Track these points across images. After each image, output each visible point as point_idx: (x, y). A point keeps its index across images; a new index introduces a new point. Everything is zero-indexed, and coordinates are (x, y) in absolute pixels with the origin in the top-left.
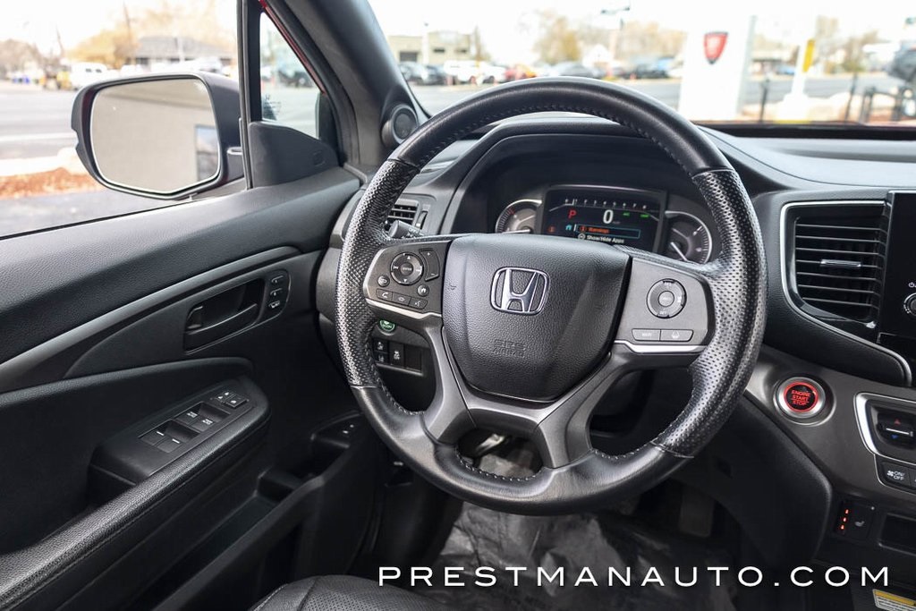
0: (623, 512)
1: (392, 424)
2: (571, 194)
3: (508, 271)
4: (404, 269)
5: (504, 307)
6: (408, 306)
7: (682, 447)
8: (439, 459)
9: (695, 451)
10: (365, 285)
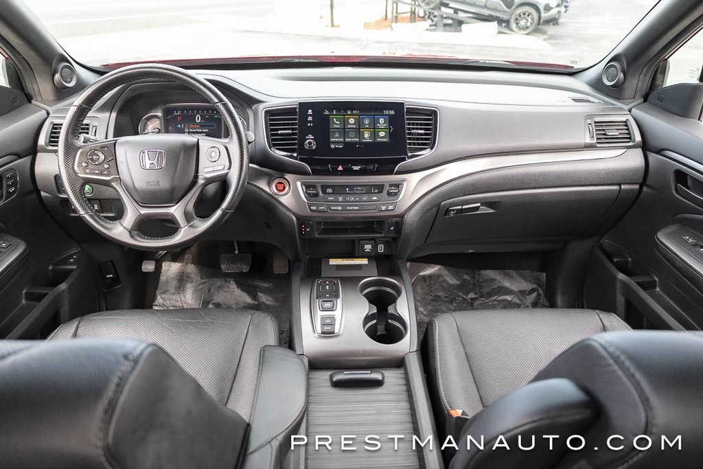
0: (244, 271)
1: (106, 228)
2: (177, 109)
3: (146, 151)
4: (94, 157)
5: (148, 167)
6: (101, 174)
7: (228, 208)
8: (132, 237)
9: (233, 208)
10: (76, 168)
